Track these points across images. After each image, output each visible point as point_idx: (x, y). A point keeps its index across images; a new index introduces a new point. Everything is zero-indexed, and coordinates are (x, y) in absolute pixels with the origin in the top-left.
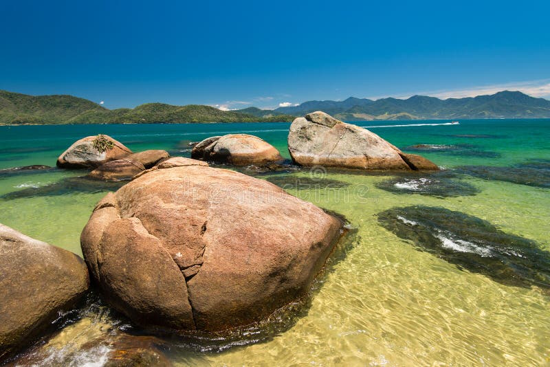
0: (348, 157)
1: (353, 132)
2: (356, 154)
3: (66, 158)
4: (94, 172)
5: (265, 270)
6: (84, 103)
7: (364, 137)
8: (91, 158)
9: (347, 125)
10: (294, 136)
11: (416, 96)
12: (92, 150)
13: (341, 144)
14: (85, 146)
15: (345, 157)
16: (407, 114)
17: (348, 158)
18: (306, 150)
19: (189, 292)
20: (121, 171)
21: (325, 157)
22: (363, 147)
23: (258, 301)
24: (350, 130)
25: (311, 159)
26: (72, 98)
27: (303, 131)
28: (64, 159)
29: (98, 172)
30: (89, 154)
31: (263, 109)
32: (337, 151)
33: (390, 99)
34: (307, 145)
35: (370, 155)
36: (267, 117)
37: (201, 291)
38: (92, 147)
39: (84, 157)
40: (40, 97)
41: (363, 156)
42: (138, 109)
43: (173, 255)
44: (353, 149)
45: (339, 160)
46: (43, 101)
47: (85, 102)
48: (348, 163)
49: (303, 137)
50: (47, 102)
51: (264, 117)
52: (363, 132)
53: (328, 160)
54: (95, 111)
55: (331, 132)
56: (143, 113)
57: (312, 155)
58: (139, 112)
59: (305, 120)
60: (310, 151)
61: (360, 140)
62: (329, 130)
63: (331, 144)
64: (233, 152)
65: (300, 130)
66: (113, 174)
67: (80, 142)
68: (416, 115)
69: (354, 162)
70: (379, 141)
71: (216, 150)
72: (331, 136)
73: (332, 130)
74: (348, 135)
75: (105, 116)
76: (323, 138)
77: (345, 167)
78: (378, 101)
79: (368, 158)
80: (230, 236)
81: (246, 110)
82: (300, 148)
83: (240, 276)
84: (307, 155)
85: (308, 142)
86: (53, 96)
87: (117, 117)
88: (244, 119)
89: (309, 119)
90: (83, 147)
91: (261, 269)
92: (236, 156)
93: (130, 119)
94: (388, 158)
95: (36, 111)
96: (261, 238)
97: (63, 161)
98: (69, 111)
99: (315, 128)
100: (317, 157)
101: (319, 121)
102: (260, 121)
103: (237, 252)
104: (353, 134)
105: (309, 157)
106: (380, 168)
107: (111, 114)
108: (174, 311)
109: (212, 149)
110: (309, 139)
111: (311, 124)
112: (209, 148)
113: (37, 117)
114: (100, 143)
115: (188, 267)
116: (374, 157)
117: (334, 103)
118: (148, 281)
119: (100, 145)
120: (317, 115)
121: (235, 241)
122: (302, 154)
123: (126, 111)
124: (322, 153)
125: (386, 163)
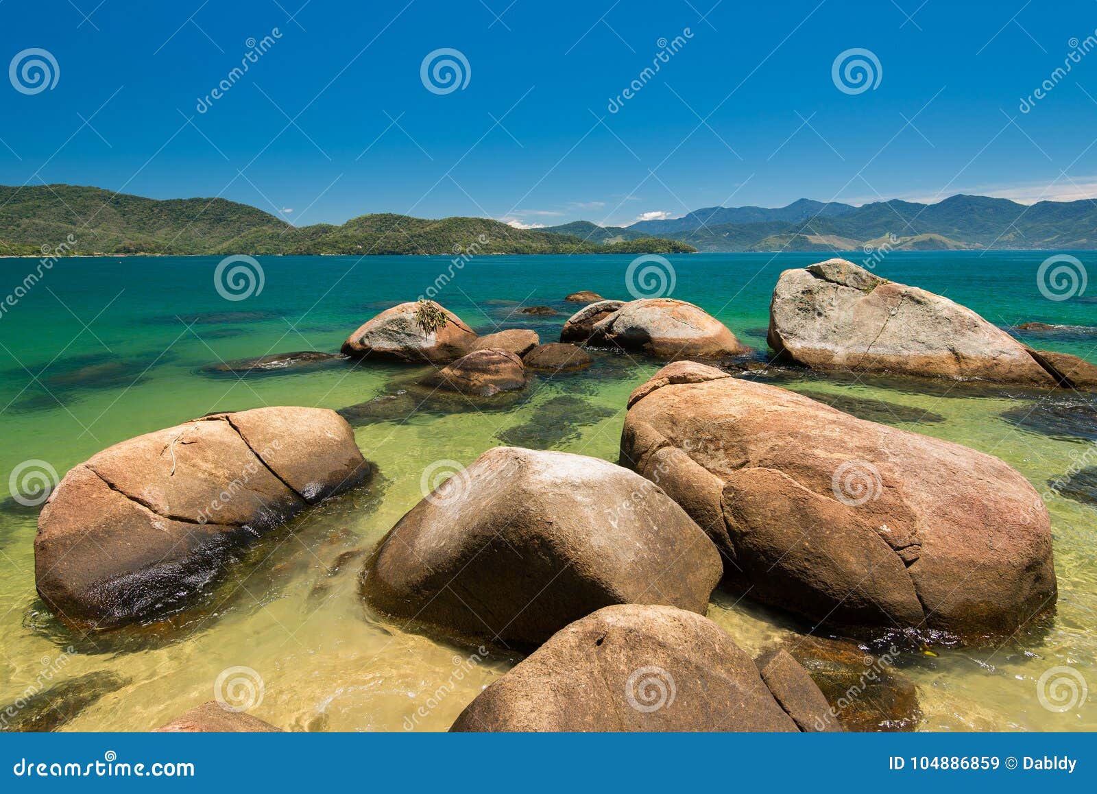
0: (912, 353)
1: (919, 302)
2: (930, 347)
3: (367, 342)
4: (446, 370)
5: (1021, 561)
6: (249, 213)
7: (945, 313)
8: (411, 343)
9: (904, 288)
10: (788, 308)
11: (960, 196)
12: (415, 328)
13: (892, 325)
14: (402, 320)
15: (905, 353)
16: (936, 236)
17: (913, 355)
18: (816, 335)
19: (915, 584)
20: (497, 372)
21: (860, 351)
22: (946, 334)
23: (1012, 606)
24: (912, 298)
25: (828, 356)
26: (228, 203)
27: (805, 298)
28: (362, 342)
29: (457, 373)
30: (409, 335)
31: (602, 225)
32: (885, 338)
33: (896, 203)
34: (817, 325)
35: (962, 351)
36: (613, 242)
37: (933, 582)
38: (414, 323)
39: (399, 341)
40: (169, 203)
41: (946, 353)
42: (349, 225)
43: (876, 529)
44: (922, 337)
45: (893, 359)
46: (172, 210)
47: (251, 212)
48: (912, 365)
49: (807, 310)
50: (179, 212)
51: (605, 241)
52: (943, 304)
53: (867, 358)
54: (268, 230)
55: (868, 302)
56: (360, 234)
57: (829, 346)
58: (350, 232)
59: (810, 277)
60: (824, 338)
61: (937, 320)
62: (862, 297)
63: (872, 326)
64: (655, 335)
65: (800, 295)
66: (488, 377)
67: (392, 313)
68: (958, 239)
69: (928, 364)
70: (980, 323)
71: (619, 328)
72: (868, 310)
73: (868, 297)
74: (907, 308)
75: (285, 240)
76: (851, 313)
77: (905, 372)
78: (867, 207)
79: (958, 357)
80: (948, 506)
81: (567, 227)
82: (801, 332)
83: (984, 567)
84: (819, 346)
85: (820, 320)
86: (191, 200)
87: (308, 243)
88: (563, 246)
89: (817, 273)
90: (401, 322)
91: (1016, 560)
92: (663, 344)
93: (333, 244)
94: (1005, 358)
95: (159, 229)
96: (1000, 512)
97: (359, 347)
98: (219, 230)
99: (831, 293)
100: (840, 352)
101: (840, 278)
102: (597, 251)
103: (968, 530)
104: (918, 306)
105: (823, 351)
106: (989, 379)
107: (296, 235)
108: (899, 608)
109: (609, 328)
110: (820, 314)
111: (824, 284)
112: (601, 324)
113: (160, 241)
114: (428, 315)
115: (904, 547)
116: (973, 356)
117: (763, 211)
118: (854, 563)
119: (428, 321)
120: (835, 266)
121: (958, 513)
122: (805, 344)
123: (326, 229)
124: (851, 342)
125: (1000, 368)
